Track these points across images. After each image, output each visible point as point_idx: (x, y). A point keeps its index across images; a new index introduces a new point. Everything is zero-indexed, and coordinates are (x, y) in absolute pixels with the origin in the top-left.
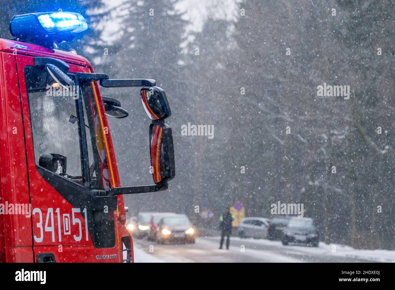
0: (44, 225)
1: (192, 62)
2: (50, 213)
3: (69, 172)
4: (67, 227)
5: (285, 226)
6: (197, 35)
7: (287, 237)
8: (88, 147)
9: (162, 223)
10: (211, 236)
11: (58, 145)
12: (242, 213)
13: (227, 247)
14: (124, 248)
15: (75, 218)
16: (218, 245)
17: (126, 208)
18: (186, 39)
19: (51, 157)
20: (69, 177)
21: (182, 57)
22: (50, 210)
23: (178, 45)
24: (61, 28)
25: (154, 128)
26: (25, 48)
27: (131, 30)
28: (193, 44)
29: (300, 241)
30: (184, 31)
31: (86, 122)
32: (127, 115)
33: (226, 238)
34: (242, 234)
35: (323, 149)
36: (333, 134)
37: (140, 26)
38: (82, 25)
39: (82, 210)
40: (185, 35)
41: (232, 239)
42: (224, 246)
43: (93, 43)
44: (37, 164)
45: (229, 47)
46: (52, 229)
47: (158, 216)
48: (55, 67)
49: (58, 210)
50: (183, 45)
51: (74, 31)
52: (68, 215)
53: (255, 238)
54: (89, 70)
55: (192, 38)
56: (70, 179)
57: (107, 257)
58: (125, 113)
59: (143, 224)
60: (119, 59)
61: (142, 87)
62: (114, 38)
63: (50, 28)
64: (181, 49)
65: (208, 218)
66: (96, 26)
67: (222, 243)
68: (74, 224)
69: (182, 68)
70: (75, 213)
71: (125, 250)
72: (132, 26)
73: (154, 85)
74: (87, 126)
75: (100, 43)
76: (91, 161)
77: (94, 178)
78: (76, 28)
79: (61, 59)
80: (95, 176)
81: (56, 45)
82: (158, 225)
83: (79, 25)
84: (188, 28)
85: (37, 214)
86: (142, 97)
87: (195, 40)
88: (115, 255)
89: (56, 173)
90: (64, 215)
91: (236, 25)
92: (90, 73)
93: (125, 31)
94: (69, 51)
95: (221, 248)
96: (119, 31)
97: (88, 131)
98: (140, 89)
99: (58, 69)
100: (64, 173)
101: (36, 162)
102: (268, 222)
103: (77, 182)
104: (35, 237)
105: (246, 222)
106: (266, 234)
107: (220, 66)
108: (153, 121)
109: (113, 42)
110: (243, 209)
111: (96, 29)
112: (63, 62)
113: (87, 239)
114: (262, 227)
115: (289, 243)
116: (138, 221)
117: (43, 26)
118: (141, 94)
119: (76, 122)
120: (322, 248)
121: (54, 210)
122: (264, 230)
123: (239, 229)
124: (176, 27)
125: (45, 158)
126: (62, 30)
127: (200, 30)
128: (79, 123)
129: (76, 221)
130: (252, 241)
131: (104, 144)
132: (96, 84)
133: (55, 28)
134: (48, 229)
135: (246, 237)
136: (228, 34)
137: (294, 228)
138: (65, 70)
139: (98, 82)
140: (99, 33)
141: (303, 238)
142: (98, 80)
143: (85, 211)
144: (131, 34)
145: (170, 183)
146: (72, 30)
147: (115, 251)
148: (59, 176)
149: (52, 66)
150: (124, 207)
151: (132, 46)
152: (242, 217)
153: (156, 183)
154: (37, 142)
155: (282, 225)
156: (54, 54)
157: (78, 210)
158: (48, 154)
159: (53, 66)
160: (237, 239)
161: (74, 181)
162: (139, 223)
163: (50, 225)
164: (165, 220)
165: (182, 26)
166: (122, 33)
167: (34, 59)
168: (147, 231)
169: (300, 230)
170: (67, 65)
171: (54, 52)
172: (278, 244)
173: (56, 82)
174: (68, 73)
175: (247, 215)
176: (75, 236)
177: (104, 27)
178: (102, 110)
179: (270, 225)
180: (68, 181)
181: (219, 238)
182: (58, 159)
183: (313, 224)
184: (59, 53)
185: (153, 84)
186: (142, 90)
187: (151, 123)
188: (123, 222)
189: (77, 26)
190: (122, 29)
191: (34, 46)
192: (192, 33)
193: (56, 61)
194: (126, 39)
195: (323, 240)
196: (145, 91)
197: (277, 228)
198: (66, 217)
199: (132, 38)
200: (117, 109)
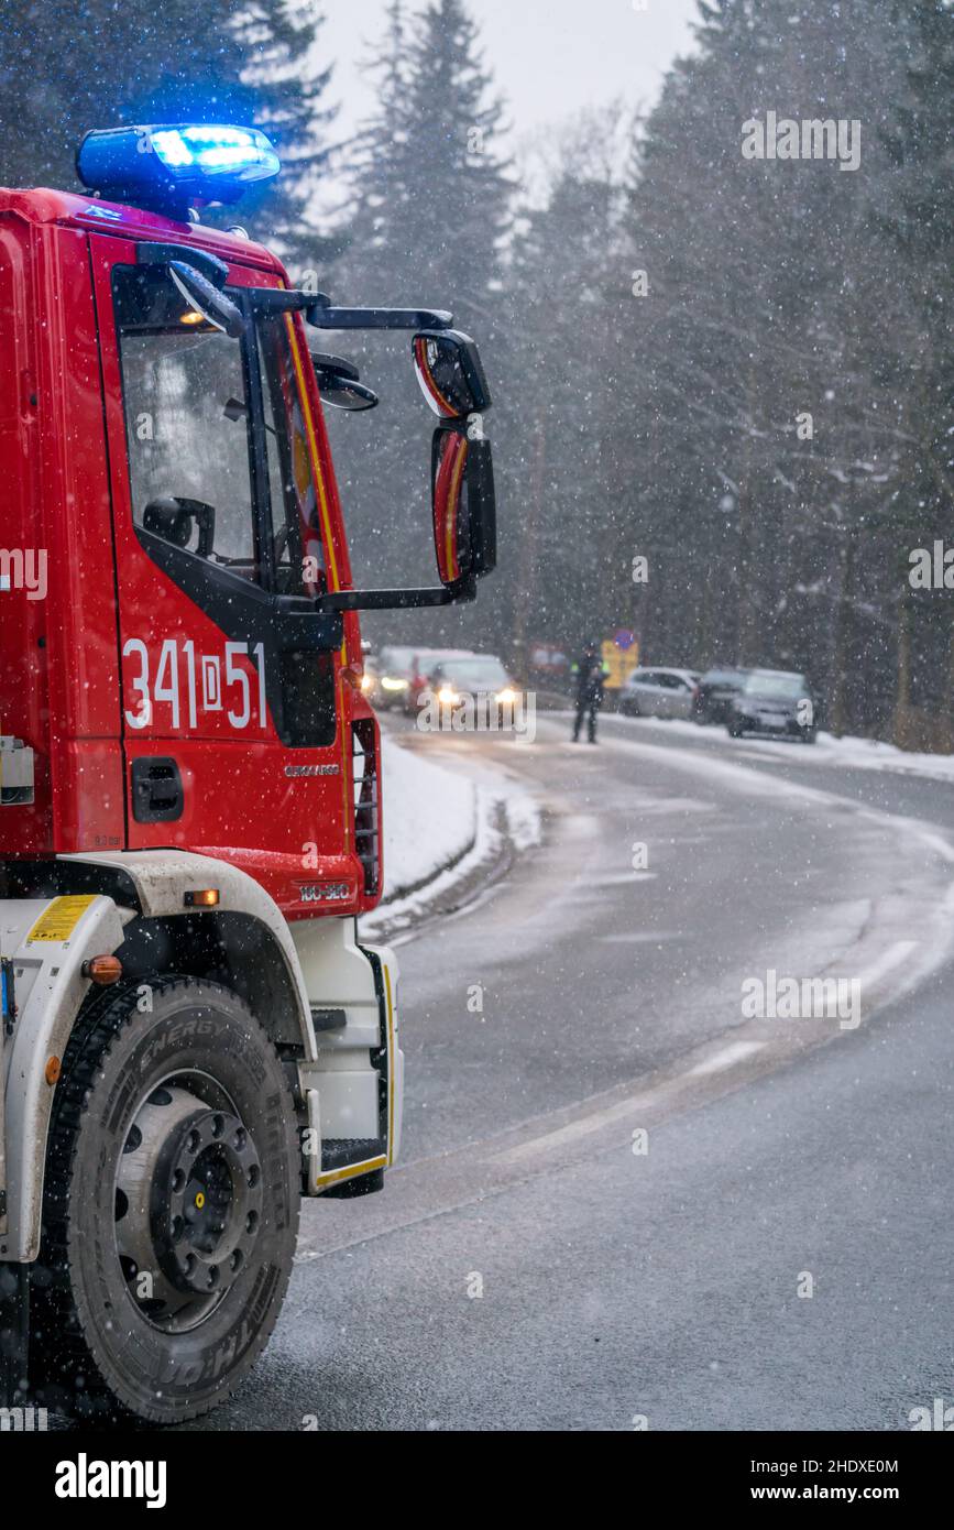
0: (151, 683)
1: (521, 284)
2: (169, 653)
3: (219, 547)
4: (212, 690)
5: (738, 690)
6: (536, 218)
7: (740, 715)
8: (271, 482)
9: (437, 677)
10: (554, 708)
11: (194, 478)
12: (632, 655)
13: (592, 740)
14: (358, 747)
15: (234, 667)
16: (568, 732)
17: (365, 645)
18: (510, 226)
19: (176, 506)
20: (220, 559)
21: (497, 273)
22: (169, 646)
23: (490, 241)
24: (211, 167)
25: (443, 439)
26: (116, 216)
27: (375, 201)
28: (527, 240)
29: (773, 730)
30: (503, 208)
31: (269, 420)
32: (374, 403)
33: (587, 715)
34: (632, 708)
35: (835, 507)
36: (862, 472)
37: (398, 193)
38: (265, 161)
39: (251, 649)
40: (508, 217)
41: (601, 716)
42: (584, 735)
43: (283, 229)
44: (139, 522)
45: (613, 251)
46: (171, 695)
47: (428, 656)
48: (192, 269)
49: (189, 646)
50: (502, 242)
51: (243, 177)
52: (216, 660)
53: (661, 717)
54: (281, 282)
55: (523, 226)
56: (222, 565)
57: (313, 770)
58: (371, 398)
59: (395, 675)
60: (344, 271)
61: (417, 332)
62: (334, 220)
63: (182, 167)
64: (496, 252)
65: (550, 665)
66: (293, 189)
67: (578, 725)
68: (230, 682)
69: (497, 299)
70: (233, 655)
71: (361, 754)
72: (379, 192)
73: (449, 325)
74: (269, 429)
75: (301, 230)
76: (279, 522)
77: (286, 564)
78: (247, 169)
79: (207, 250)
80: (288, 559)
81: (194, 212)
82: (429, 679)
83: (258, 162)
84: (515, 201)
85: (136, 655)
86: (416, 356)
87: (532, 230)
88: (334, 766)
89: (186, 548)
90: (206, 659)
91: (632, 195)
92: (283, 289)
93: (363, 203)
94: (228, 231)
95: (575, 739)
96: (347, 204)
97: (272, 441)
98: (412, 336)
99: (200, 275)
100: (205, 547)
101: (135, 517)
102: (695, 680)
103: (238, 573)
104: (128, 714)
105: (643, 679)
106: (687, 706)
107: (589, 296)
108: (442, 421)
109: (333, 229)
110: (635, 648)
111: (292, 196)
112: (213, 258)
113: (263, 724)
114: (680, 692)
115: (746, 733)
116: (382, 666)
117: (163, 161)
118: (415, 349)
119: (243, 418)
120: (825, 747)
121: (180, 646)
122: (684, 700)
123: (623, 696)
124: (488, 196)
125: (157, 508)
126: (213, 172)
127: (544, 206)
128: (250, 421)
129: (236, 674)
130: (653, 723)
131: (312, 474)
132: (296, 321)
133: (196, 167)
134: (162, 695)
135: (639, 715)
136: (614, 218)
137: (757, 698)
138: (218, 279)
139: (302, 316)
140: (301, 205)
141: (778, 721)
142: (301, 308)
143: (259, 649)
144: (376, 212)
145: (482, 584)
146: (240, 174)
147: (337, 758)
148: (197, 557)
149: (184, 268)
150: (359, 642)
151: (379, 241)
152: (631, 664)
153: (445, 584)
154: (139, 470)
155: (729, 688)
156: (190, 235)
157: (242, 648)
158: (167, 497)
159: (188, 267)
160: (618, 718)
161: (234, 572)
162: (384, 672)
163: (167, 684)
164: (448, 669)
165: (499, 195)
166: (354, 208)
167: (137, 246)
168: (402, 690)
169: (771, 701)
170: (224, 266)
171: (189, 230)
172: (719, 733)
173: (195, 311)
174: (225, 288)
175: (644, 660)
176: (231, 715)
177: (311, 192)
178: (309, 387)
179: (700, 687)
180: (216, 571)
181: (572, 714)
182: (193, 512)
183: (804, 688)
184: (204, 234)
185: (445, 323)
186: (417, 337)
187: (438, 425)
188: (351, 676)
189: (253, 163)
190: (353, 198)
191: (140, 213)
192: (524, 213)
193: (197, 255)
194: (362, 223)
195: (826, 729)
196: (423, 341)
197: (718, 695)
198: (209, 664)
199: (379, 222)
200: (351, 387)
